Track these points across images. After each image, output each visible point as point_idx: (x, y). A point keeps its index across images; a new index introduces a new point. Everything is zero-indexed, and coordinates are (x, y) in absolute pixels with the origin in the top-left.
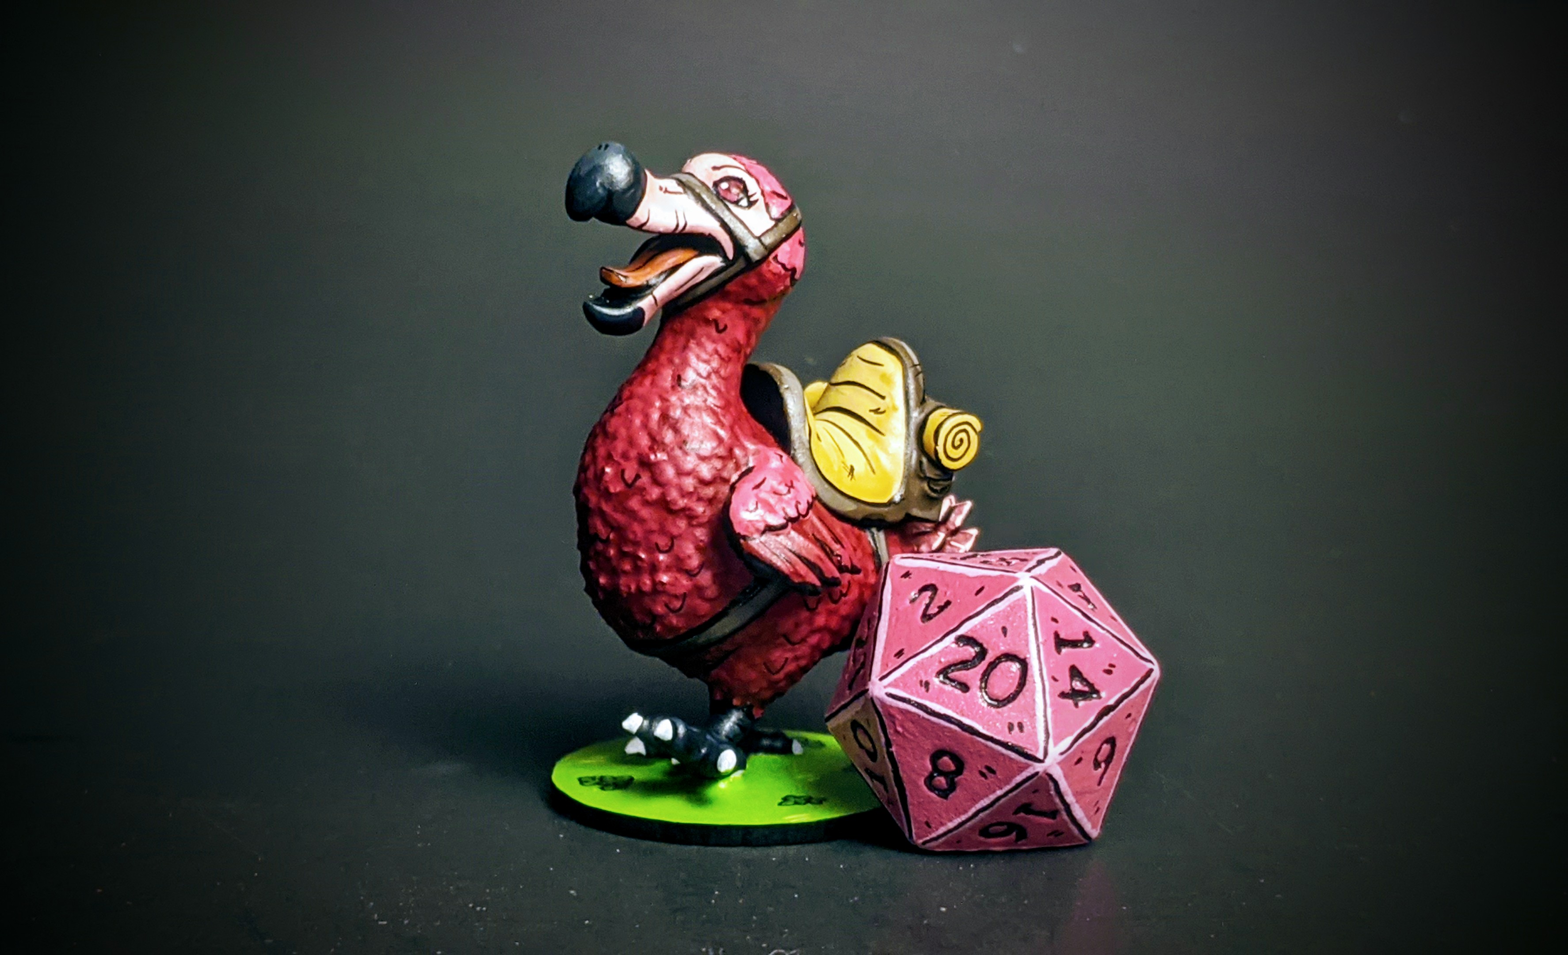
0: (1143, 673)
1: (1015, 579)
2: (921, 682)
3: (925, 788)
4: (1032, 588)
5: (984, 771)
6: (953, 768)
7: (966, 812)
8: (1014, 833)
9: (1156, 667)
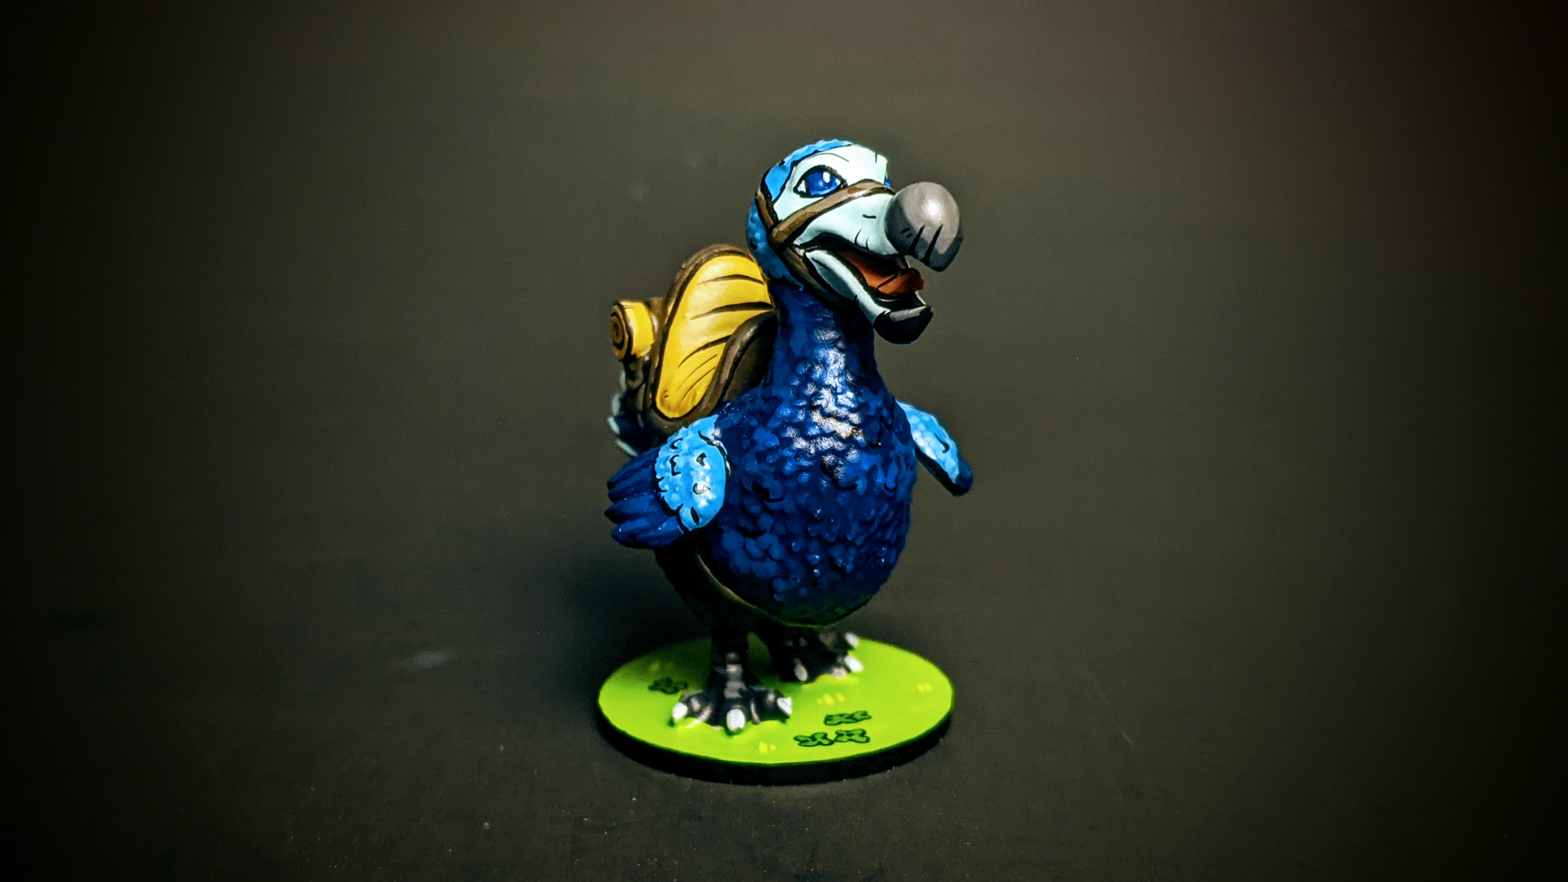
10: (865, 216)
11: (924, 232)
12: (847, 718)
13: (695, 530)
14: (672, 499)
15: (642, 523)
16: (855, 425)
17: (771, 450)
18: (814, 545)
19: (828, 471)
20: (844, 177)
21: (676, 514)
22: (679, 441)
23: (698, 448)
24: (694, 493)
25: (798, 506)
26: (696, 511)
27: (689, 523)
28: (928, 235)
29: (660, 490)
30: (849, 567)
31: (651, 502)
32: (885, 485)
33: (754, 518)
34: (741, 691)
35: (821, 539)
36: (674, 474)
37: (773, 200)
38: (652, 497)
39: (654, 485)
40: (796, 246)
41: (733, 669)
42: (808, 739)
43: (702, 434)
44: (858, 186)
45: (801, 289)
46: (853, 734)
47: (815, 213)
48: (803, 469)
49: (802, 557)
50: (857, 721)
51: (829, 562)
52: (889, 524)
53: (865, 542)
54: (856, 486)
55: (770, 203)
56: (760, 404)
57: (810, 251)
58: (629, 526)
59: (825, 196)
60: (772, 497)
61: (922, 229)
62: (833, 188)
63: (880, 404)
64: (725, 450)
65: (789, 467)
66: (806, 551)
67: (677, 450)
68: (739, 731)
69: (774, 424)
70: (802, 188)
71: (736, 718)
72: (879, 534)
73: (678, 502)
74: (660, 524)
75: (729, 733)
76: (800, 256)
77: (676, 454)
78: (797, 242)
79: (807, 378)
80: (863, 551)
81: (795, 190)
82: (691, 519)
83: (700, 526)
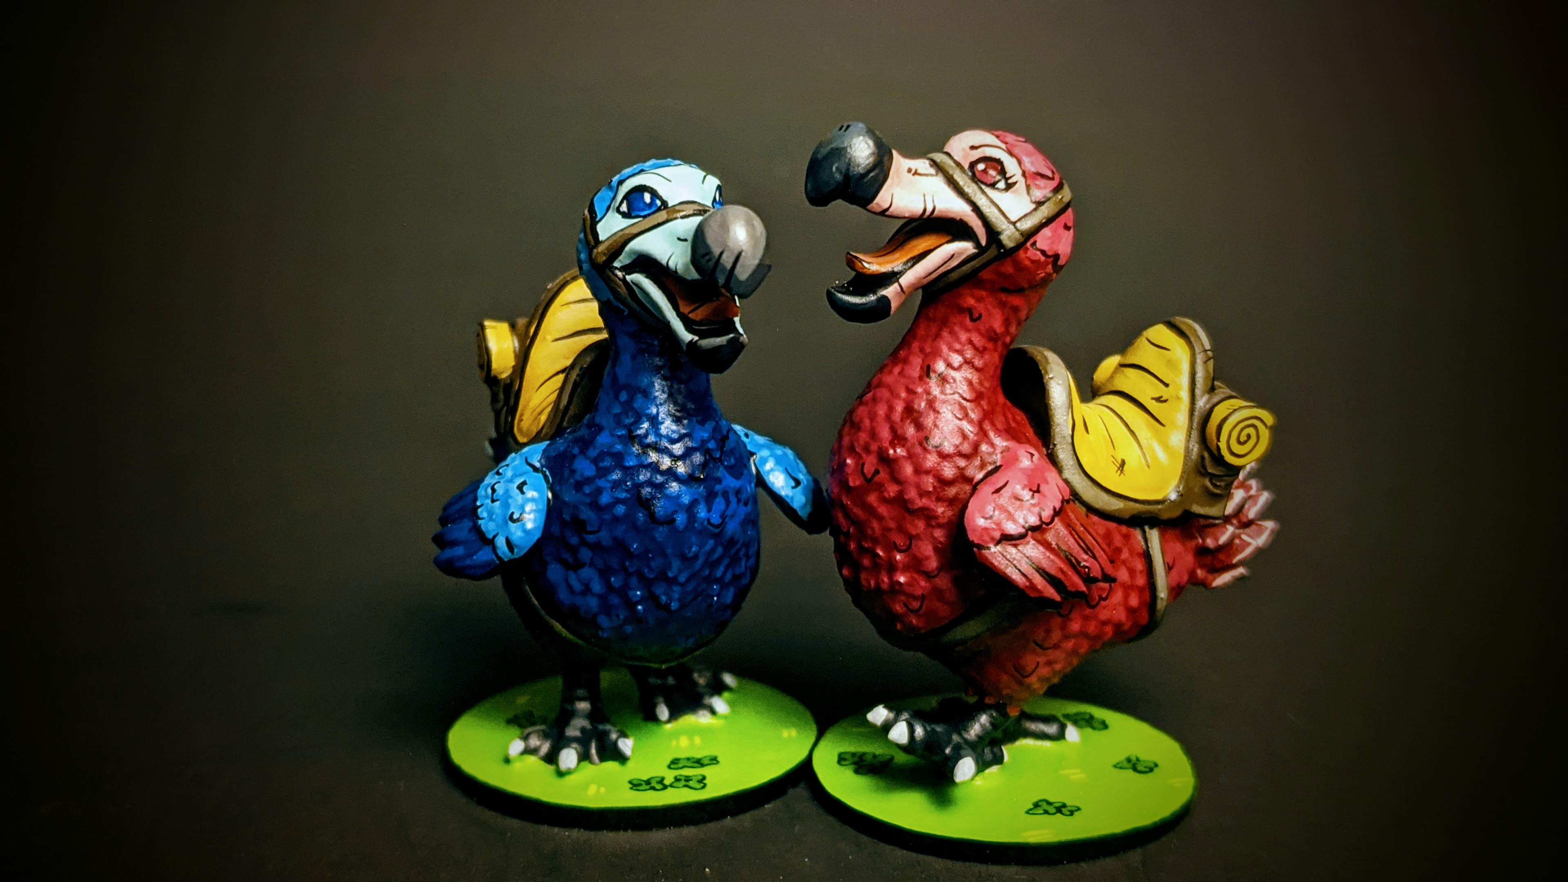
10: (679, 239)
11: (724, 256)
12: (694, 762)
13: (511, 561)
14: (488, 526)
15: (459, 551)
16: (675, 456)
17: (588, 480)
18: (634, 581)
19: (646, 504)
20: (665, 198)
21: (491, 542)
22: (505, 467)
23: (521, 475)
24: (510, 522)
25: (615, 539)
26: (511, 541)
27: (504, 553)
28: (727, 261)
29: (479, 518)
30: (674, 605)
31: (470, 530)
32: (709, 520)
33: (574, 550)
34: (583, 730)
35: (640, 575)
36: (493, 501)
37: (597, 220)
38: (470, 524)
39: (473, 512)
40: (616, 268)
41: (583, 706)
42: (642, 783)
43: (529, 460)
44: (677, 208)
45: (626, 313)
46: (691, 780)
47: (632, 234)
48: (618, 501)
49: (623, 592)
50: (702, 765)
51: (651, 598)
52: (718, 561)
53: (688, 580)
54: (674, 520)
55: (594, 222)
56: (583, 432)
57: (629, 274)
58: (449, 553)
59: (645, 217)
60: (589, 529)
61: (722, 253)
62: (654, 209)
63: (706, 435)
64: (550, 479)
65: (605, 499)
66: (626, 587)
67: (500, 477)
68: (569, 772)
69: (593, 453)
70: (624, 208)
71: (569, 757)
72: (707, 572)
73: (494, 530)
74: (475, 553)
75: (560, 774)
76: (619, 279)
77: (498, 481)
78: (617, 264)
79: (628, 406)
80: (689, 588)
81: (618, 210)
82: (506, 549)
83: (516, 556)
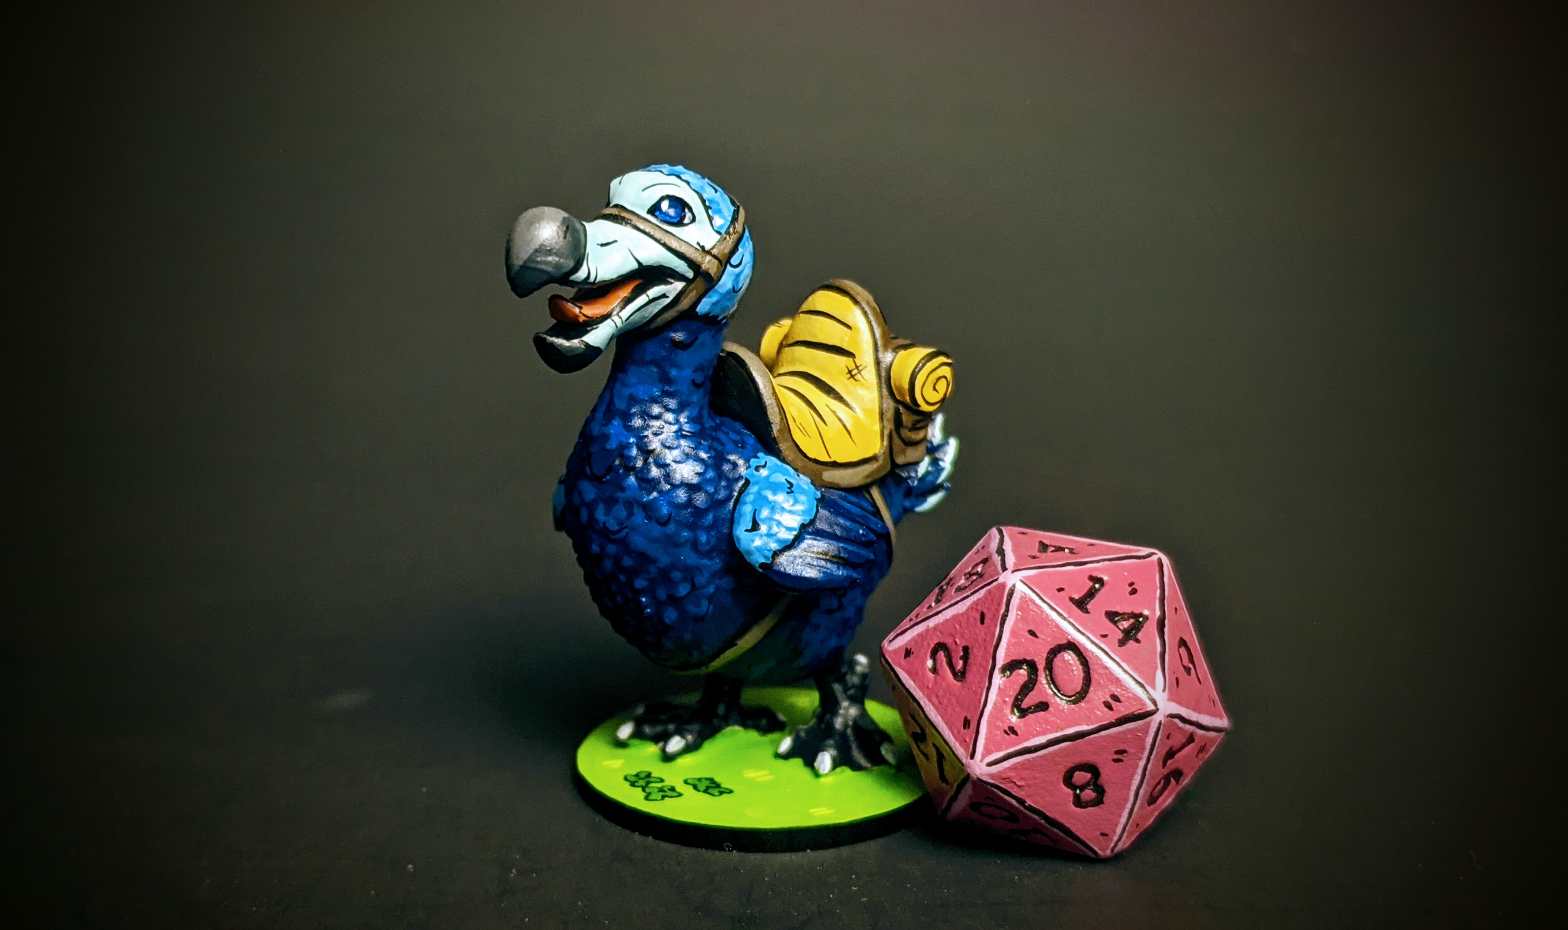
0: (1157, 568)
1: (1003, 585)
2: (1005, 732)
3: (1079, 810)
4: (1021, 581)
5: (1116, 757)
6: (1089, 775)
7: (1126, 800)
8: (1172, 779)
9: (1160, 555)
